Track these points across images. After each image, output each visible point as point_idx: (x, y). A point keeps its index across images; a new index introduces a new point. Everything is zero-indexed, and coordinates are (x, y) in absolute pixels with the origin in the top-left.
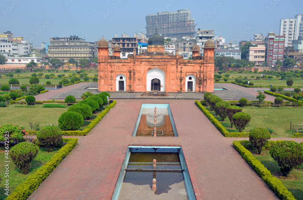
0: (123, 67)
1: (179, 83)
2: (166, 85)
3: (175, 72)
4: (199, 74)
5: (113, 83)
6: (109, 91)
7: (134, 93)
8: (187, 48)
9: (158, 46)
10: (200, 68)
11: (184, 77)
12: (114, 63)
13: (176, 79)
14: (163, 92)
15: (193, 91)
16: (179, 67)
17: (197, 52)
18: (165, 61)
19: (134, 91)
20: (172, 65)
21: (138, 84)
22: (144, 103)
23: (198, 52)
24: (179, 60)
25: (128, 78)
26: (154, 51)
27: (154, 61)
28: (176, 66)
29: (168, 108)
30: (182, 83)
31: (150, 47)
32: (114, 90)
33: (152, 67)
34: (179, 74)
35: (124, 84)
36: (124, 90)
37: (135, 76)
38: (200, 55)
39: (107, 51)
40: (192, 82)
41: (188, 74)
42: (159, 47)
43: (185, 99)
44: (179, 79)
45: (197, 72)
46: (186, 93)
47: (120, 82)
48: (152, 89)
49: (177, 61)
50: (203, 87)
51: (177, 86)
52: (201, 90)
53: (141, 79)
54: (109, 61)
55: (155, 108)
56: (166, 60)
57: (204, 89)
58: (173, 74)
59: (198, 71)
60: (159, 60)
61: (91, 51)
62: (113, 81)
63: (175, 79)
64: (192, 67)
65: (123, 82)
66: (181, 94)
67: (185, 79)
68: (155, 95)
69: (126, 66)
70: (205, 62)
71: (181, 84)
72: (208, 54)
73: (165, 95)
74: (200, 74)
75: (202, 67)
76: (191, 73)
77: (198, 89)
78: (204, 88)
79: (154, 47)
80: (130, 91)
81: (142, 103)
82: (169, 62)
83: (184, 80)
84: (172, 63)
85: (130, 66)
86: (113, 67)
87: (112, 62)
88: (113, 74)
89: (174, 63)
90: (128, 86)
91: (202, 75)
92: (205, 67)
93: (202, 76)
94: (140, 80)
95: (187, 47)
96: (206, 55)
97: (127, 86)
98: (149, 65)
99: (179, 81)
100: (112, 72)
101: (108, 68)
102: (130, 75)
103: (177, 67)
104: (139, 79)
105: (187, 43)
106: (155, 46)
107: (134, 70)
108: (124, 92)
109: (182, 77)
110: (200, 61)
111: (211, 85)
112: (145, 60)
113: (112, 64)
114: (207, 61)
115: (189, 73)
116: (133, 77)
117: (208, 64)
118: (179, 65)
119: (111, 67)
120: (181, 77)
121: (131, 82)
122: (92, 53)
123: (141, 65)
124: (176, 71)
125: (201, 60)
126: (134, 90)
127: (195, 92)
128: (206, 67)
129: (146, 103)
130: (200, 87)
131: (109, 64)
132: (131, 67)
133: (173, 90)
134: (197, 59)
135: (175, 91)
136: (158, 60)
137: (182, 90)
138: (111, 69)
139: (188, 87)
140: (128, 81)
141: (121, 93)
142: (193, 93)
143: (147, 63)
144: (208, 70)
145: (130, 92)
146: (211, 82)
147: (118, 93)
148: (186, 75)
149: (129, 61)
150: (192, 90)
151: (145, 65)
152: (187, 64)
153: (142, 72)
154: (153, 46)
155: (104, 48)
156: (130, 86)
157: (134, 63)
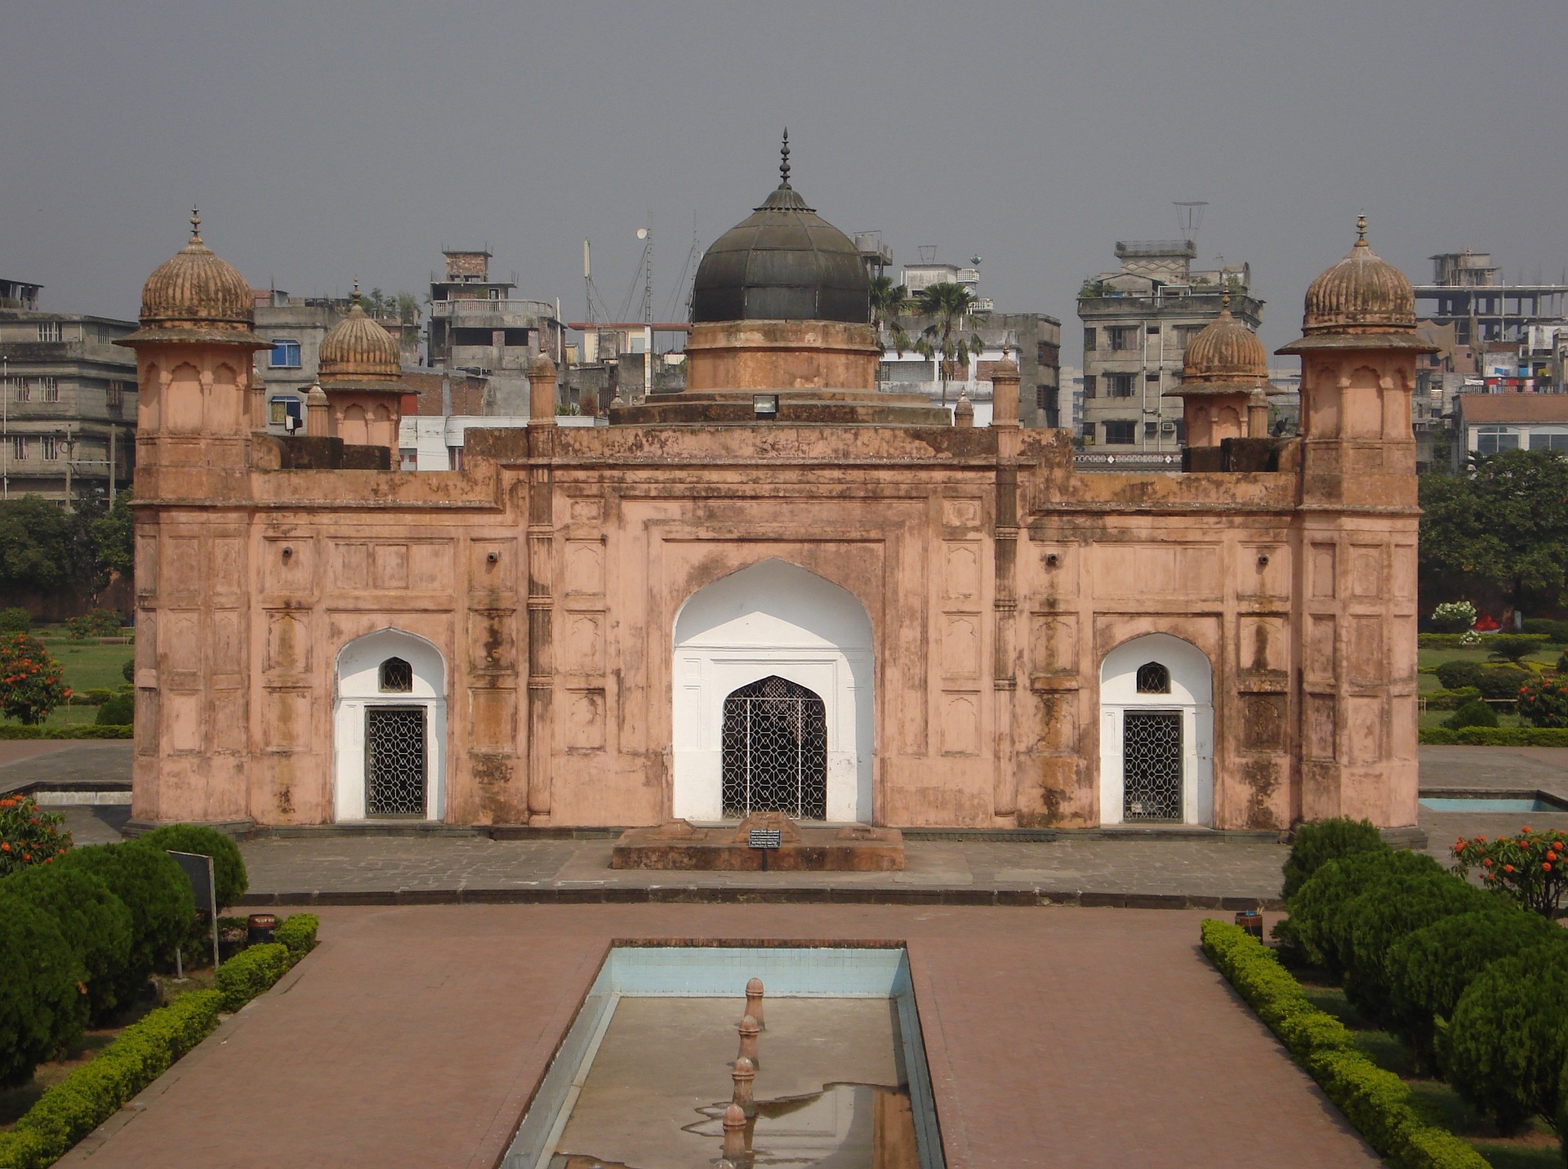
0: (420, 552)
1: (1030, 728)
2: (892, 754)
3: (987, 607)
4: (1249, 626)
5: (300, 726)
6: (256, 812)
7: (534, 845)
8: (1154, 378)
9: (799, 333)
10: (1263, 562)
11: (1086, 665)
12: (312, 510)
13: (998, 688)
14: (856, 830)
15: (1192, 815)
16: (1028, 553)
17: (1235, 402)
18: (874, 497)
19: (539, 821)
20: (954, 535)
21: (582, 741)
22: (631, 943)
23: (1243, 396)
24: (1021, 477)
25: (464, 680)
26: (762, 389)
27: (748, 489)
28: (989, 546)
29: (893, 1000)
30: (1066, 731)
31: (722, 342)
32: (304, 813)
33: (735, 555)
34: (1021, 633)
35: (421, 738)
36: (420, 803)
37: (543, 659)
38: (1263, 433)
39: (242, 379)
40: (1173, 719)
41: (1123, 631)
42: (811, 339)
43: (1091, 900)
44: (1023, 680)
45: (1230, 608)
46: (1113, 835)
47: (377, 716)
48: (732, 800)
49: (1005, 489)
50: (1296, 772)
51: (1008, 768)
52: (1279, 804)
53: (611, 685)
54: (262, 489)
55: (754, 996)
56: (885, 475)
57: (1308, 799)
58: (964, 626)
59: (1239, 597)
60: (811, 476)
61: (104, 413)
62: (301, 705)
63: (986, 683)
64: (1164, 555)
65: (415, 716)
66: (1056, 849)
67: (1095, 690)
68: (766, 858)
69: (449, 550)
70: (1310, 503)
71: (1048, 737)
72: (1340, 413)
73: (875, 861)
74: (1261, 637)
75: (1281, 558)
76: (1164, 624)
77: (1242, 792)
78: (1308, 786)
79: (757, 339)
80: (486, 820)
81: (613, 944)
82: (918, 506)
83: (1084, 695)
84: (951, 512)
85: (492, 549)
86: (304, 552)
87: (287, 498)
88: (300, 630)
89: (972, 511)
90: (467, 765)
91: (1280, 635)
92: (1309, 554)
93: (1279, 652)
94: (601, 691)
95: (1153, 366)
96: (1321, 420)
97: (451, 761)
98: (703, 534)
99: (1028, 701)
100: (289, 609)
101: (254, 562)
102: (494, 641)
103: (1005, 552)
104: (596, 683)
105: (1154, 330)
106: (769, 333)
107: (533, 586)
108: (427, 830)
109: (1064, 660)
110: (1254, 490)
111: (1384, 751)
112: (660, 475)
113: (290, 519)
114: (1332, 488)
115: (1144, 625)
116: (523, 668)
117: (1348, 523)
118: (1024, 534)
119: (287, 553)
120: (1049, 665)
121: (507, 713)
122: (113, 431)
123: (611, 530)
124: (990, 594)
125: (1269, 479)
126: (536, 806)
127: (1211, 834)
128: (1325, 559)
129: (649, 944)
130: (1261, 777)
131: (260, 517)
132: (505, 560)
133: (959, 806)
134: (1225, 469)
135: (982, 823)
136: (793, 475)
137: (1065, 808)
138: (285, 573)
139: (1128, 774)
140: (470, 704)
141: (395, 841)
142: (1188, 835)
143: (673, 508)
144: (1353, 584)
145: (491, 833)
146: (1385, 716)
147: (355, 840)
148: (1106, 650)
149: (480, 496)
150: (1173, 807)
151: (657, 533)
152: (1112, 522)
153: (628, 608)
154: (750, 335)
155: (205, 349)
156: (491, 769)
157: (540, 512)
